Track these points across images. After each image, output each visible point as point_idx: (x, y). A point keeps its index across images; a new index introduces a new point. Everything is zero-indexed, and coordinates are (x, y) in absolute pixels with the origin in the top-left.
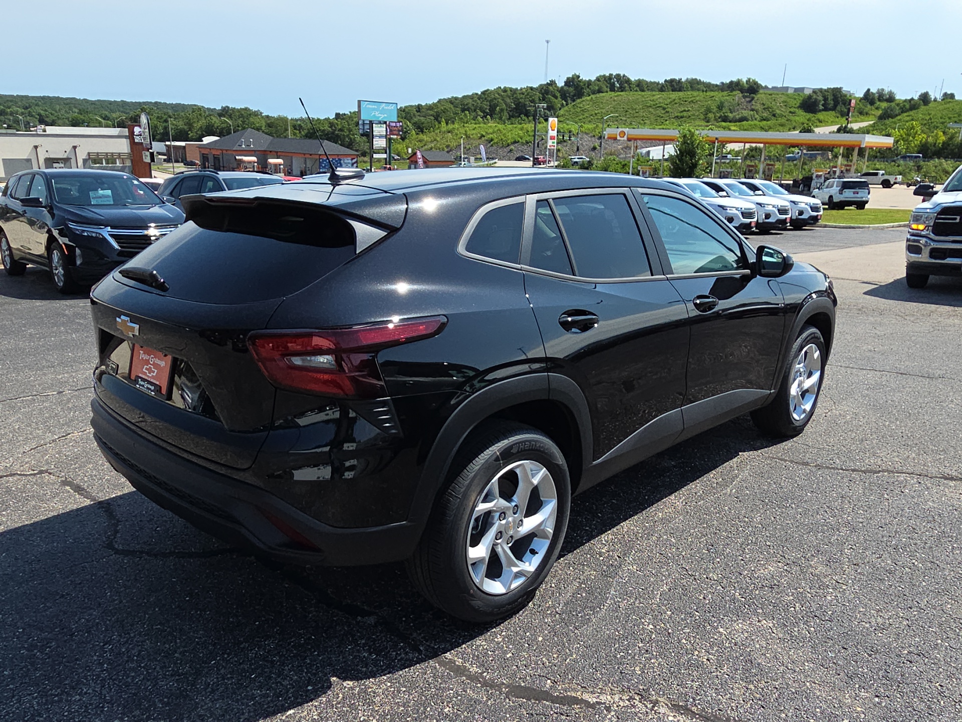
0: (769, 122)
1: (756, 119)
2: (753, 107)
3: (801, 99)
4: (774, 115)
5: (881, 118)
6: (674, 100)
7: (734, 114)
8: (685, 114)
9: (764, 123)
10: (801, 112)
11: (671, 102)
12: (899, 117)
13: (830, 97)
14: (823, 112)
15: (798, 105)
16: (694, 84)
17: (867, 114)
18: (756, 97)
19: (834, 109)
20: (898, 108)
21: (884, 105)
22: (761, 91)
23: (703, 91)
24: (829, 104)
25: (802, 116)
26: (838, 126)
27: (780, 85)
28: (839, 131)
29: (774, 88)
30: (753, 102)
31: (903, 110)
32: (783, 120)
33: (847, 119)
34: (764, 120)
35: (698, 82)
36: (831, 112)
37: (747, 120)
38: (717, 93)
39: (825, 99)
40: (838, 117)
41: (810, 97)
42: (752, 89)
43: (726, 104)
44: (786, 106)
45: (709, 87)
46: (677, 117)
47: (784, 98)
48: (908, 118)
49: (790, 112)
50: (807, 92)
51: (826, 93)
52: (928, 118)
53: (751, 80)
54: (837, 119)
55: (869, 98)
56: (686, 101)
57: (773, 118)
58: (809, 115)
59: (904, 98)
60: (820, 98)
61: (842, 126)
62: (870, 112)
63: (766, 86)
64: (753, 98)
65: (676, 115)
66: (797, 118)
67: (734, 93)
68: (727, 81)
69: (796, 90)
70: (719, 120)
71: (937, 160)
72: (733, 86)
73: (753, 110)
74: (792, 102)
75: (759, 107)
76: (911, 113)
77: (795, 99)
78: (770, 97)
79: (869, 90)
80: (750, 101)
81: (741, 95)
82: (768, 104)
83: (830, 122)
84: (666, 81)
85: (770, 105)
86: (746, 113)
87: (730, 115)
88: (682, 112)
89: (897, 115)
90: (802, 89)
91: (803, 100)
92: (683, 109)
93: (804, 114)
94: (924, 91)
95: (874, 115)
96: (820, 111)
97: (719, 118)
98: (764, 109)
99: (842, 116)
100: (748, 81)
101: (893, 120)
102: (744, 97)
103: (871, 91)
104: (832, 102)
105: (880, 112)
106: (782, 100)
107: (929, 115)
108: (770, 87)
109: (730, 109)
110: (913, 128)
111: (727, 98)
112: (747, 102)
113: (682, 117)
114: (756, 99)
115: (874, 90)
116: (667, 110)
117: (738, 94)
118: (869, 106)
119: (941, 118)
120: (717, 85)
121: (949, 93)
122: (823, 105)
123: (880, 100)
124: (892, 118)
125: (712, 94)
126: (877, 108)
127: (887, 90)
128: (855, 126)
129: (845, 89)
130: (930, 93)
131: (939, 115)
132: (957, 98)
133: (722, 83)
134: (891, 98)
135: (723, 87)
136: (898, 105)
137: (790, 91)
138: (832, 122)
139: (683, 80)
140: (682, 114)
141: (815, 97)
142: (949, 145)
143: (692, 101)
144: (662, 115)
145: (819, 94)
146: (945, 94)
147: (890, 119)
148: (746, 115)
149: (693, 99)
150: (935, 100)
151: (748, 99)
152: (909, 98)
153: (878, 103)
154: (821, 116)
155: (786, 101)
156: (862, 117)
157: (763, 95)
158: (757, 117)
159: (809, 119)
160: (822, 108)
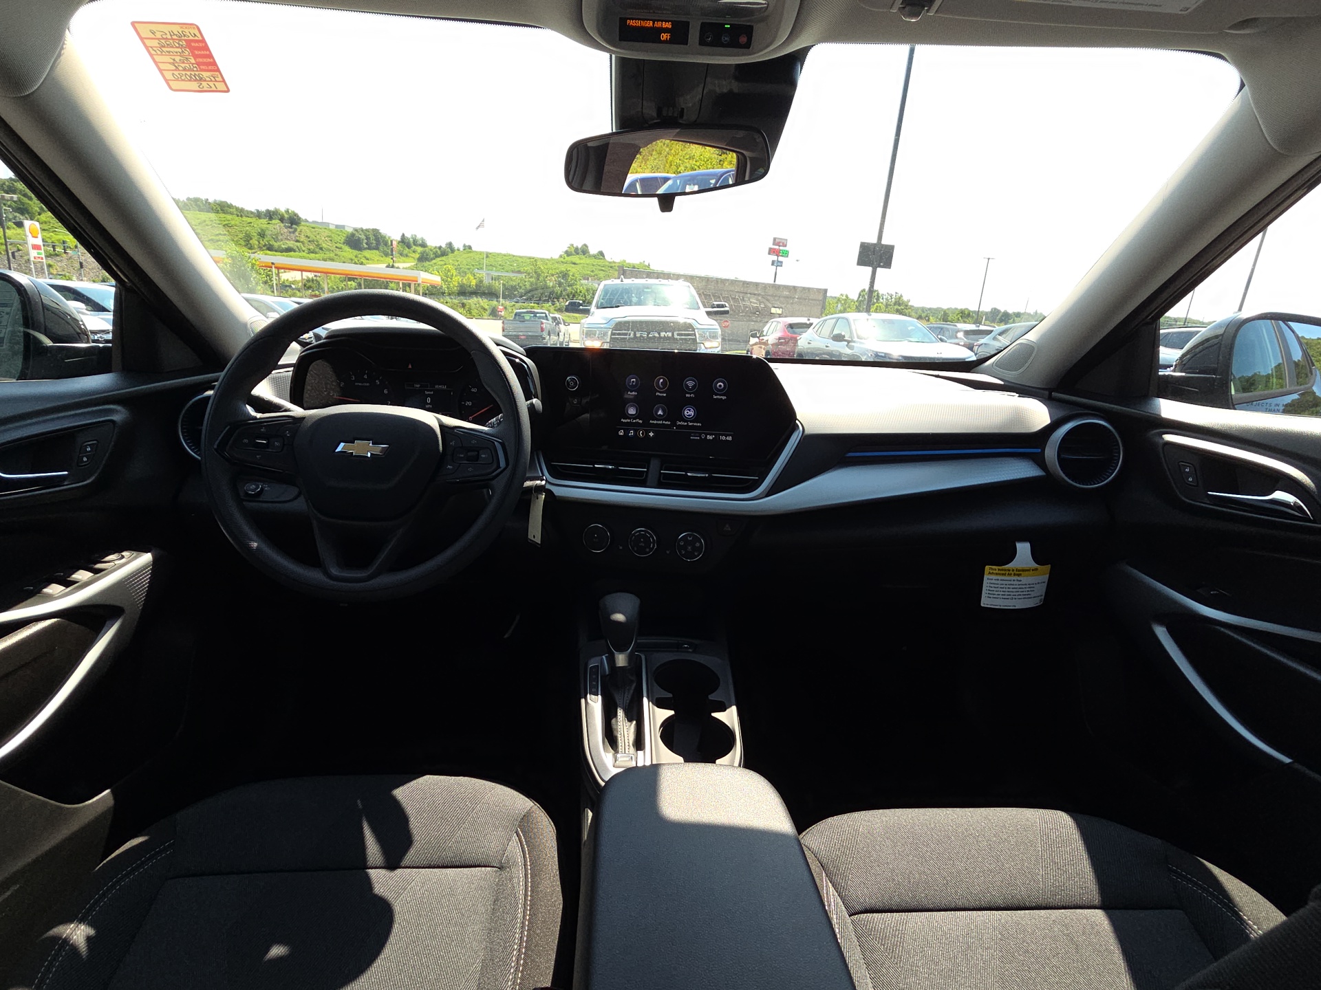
0: (317, 255)
1: (304, 251)
2: (298, 238)
3: (345, 235)
4: (321, 249)
5: (420, 260)
6: (205, 221)
7: (279, 243)
8: (221, 238)
9: (312, 255)
10: (347, 248)
12: (434, 261)
13: (372, 237)
14: (368, 251)
15: (342, 241)
16: (225, 207)
17: (407, 256)
19: (377, 248)
20: (432, 253)
21: (419, 249)
22: (302, 223)
23: (238, 216)
24: (372, 243)
25: (348, 252)
26: (386, 265)
27: (320, 221)
28: (387, 267)
29: (314, 222)
30: (297, 234)
31: (437, 256)
32: (332, 255)
33: (392, 259)
34: (313, 253)
35: (230, 206)
36: (375, 251)
37: (295, 251)
38: (254, 219)
39: (368, 238)
40: (382, 257)
41: (353, 235)
42: (293, 221)
43: (268, 233)
44: (331, 240)
45: (241, 212)
46: (212, 240)
47: (327, 233)
48: (443, 263)
49: (336, 247)
50: (350, 230)
51: (368, 233)
52: (457, 264)
53: (290, 212)
54: (382, 259)
55: (404, 241)
56: (219, 224)
57: (320, 251)
58: (356, 252)
59: (434, 245)
60: (363, 237)
61: (389, 264)
62: (409, 255)
63: (306, 219)
64: (296, 230)
65: (210, 238)
66: (344, 254)
67: (273, 221)
68: (262, 209)
69: (337, 226)
70: (264, 248)
71: (475, 298)
72: (270, 215)
73: (297, 241)
74: (336, 238)
75: (303, 238)
76: (444, 258)
77: (339, 235)
78: (313, 230)
79: (403, 235)
80: (294, 232)
81: (282, 224)
82: (312, 238)
83: (376, 260)
84: (188, 199)
85: (315, 238)
86: (291, 244)
87: (275, 244)
88: (217, 235)
89: (432, 259)
90: (343, 227)
91: (347, 237)
92: (217, 233)
93: (350, 250)
94: (448, 241)
95: (412, 257)
96: (365, 249)
97: (264, 246)
99: (386, 255)
100: (287, 211)
101: (430, 263)
102: (286, 227)
103: (406, 235)
104: (374, 242)
105: (417, 256)
106: (326, 234)
107: (458, 261)
108: (310, 220)
109: (273, 238)
110: (449, 271)
111: (268, 226)
112: (290, 232)
113: (218, 241)
114: (299, 230)
115: (408, 235)
117: (279, 223)
118: (407, 249)
119: (467, 265)
120: (252, 213)
121: (467, 244)
122: (367, 244)
123: (415, 245)
124: (429, 261)
125: (249, 220)
126: (414, 252)
127: (419, 237)
128: (401, 265)
129: (383, 231)
130: (453, 243)
131: (465, 262)
132: (473, 249)
133: (258, 210)
134: (423, 245)
135: (259, 215)
136: (431, 250)
137: (332, 227)
138: (378, 260)
139: (210, 201)
140: (217, 238)
141: (357, 235)
142: (480, 286)
143: (226, 224)
145: (361, 232)
146: (465, 246)
147: (427, 262)
148: (292, 246)
149: (227, 222)
150: (458, 249)
151: (290, 230)
152: (438, 245)
153: (414, 247)
154: (367, 253)
155: (329, 237)
156: (404, 259)
157: (305, 228)
158: (304, 249)
159: (356, 257)
160: (366, 246)
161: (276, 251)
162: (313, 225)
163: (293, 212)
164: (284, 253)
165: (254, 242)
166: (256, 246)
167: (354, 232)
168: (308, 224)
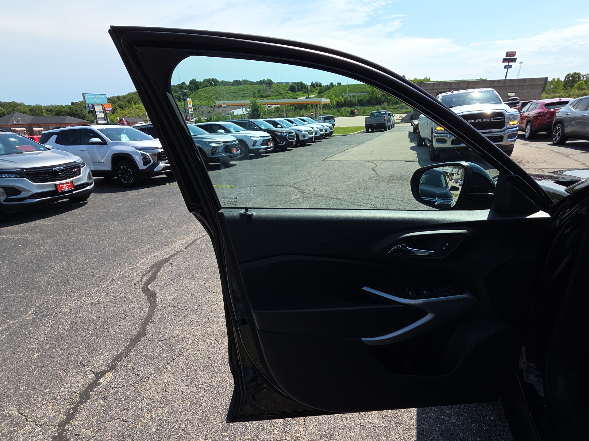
0: (279, 97)
1: (274, 96)
2: (272, 91)
3: (289, 87)
4: (280, 94)
5: (319, 93)
6: (239, 89)
8: (245, 95)
9: (277, 97)
10: (290, 92)
11: (238, 90)
12: (325, 93)
13: (300, 86)
14: (298, 92)
15: (288, 89)
16: (246, 82)
17: (314, 92)
18: (272, 86)
19: (302, 90)
21: (319, 88)
22: (274, 84)
23: (250, 85)
24: (300, 88)
25: (291, 94)
26: (305, 97)
27: (279, 82)
28: (306, 98)
29: (278, 83)
30: (271, 89)
31: (326, 90)
32: (284, 96)
33: (308, 94)
34: (277, 96)
36: (301, 92)
37: (271, 96)
38: (256, 85)
39: (298, 86)
41: (292, 86)
42: (269, 83)
43: (261, 90)
44: (284, 90)
45: (252, 83)
46: (242, 96)
48: (328, 93)
49: (286, 92)
50: (290, 84)
51: (298, 84)
52: (335, 92)
54: (303, 95)
55: (313, 85)
56: (244, 89)
57: (280, 95)
58: (293, 93)
59: (325, 85)
60: (296, 86)
61: (307, 97)
63: (274, 82)
64: (271, 87)
66: (289, 95)
67: (263, 85)
68: (259, 80)
69: (286, 83)
71: (344, 107)
72: (261, 82)
74: (286, 88)
75: (274, 91)
76: (329, 90)
78: (277, 86)
79: (312, 82)
80: (270, 89)
81: (266, 86)
84: (234, 81)
85: (278, 90)
86: (269, 93)
87: (264, 94)
88: (244, 94)
89: (324, 92)
90: (288, 83)
92: (244, 93)
93: (291, 93)
94: (331, 82)
95: (316, 92)
96: (297, 91)
97: (260, 96)
98: (276, 91)
99: (305, 93)
100: (268, 80)
101: (323, 94)
102: (268, 87)
103: (313, 82)
105: (318, 91)
106: (282, 87)
107: (335, 91)
108: (276, 82)
109: (263, 92)
110: (332, 96)
111: (261, 87)
112: (269, 89)
113: (244, 96)
115: (314, 82)
116: (237, 93)
117: (265, 86)
118: (314, 89)
119: (339, 92)
120: (255, 82)
121: (339, 82)
122: (297, 89)
123: (317, 86)
124: (323, 93)
125: (254, 86)
126: (316, 89)
127: (319, 82)
128: (312, 96)
129: (304, 82)
130: (333, 83)
132: (342, 84)
133: (257, 81)
134: (320, 85)
135: (258, 83)
136: (324, 88)
137: (284, 84)
138: (302, 95)
139: (241, 80)
140: (244, 95)
141: (294, 86)
142: (346, 102)
143: (247, 89)
144: (236, 96)
145: (295, 84)
146: (338, 83)
150: (335, 85)
151: (269, 88)
152: (326, 85)
153: (316, 87)
154: (298, 93)
155: (283, 88)
156: (312, 93)
157: (275, 86)
158: (274, 95)
159: (293, 95)
160: (297, 90)
161: (264, 97)
162: (277, 84)
163: (270, 80)
164: (267, 98)
165: (256, 95)
166: (257, 96)
167: (293, 84)
168: (275, 84)
